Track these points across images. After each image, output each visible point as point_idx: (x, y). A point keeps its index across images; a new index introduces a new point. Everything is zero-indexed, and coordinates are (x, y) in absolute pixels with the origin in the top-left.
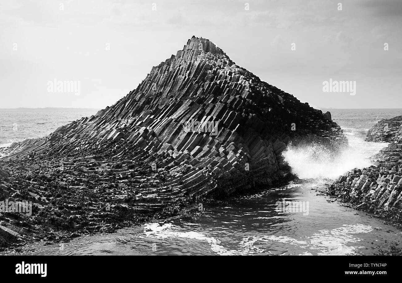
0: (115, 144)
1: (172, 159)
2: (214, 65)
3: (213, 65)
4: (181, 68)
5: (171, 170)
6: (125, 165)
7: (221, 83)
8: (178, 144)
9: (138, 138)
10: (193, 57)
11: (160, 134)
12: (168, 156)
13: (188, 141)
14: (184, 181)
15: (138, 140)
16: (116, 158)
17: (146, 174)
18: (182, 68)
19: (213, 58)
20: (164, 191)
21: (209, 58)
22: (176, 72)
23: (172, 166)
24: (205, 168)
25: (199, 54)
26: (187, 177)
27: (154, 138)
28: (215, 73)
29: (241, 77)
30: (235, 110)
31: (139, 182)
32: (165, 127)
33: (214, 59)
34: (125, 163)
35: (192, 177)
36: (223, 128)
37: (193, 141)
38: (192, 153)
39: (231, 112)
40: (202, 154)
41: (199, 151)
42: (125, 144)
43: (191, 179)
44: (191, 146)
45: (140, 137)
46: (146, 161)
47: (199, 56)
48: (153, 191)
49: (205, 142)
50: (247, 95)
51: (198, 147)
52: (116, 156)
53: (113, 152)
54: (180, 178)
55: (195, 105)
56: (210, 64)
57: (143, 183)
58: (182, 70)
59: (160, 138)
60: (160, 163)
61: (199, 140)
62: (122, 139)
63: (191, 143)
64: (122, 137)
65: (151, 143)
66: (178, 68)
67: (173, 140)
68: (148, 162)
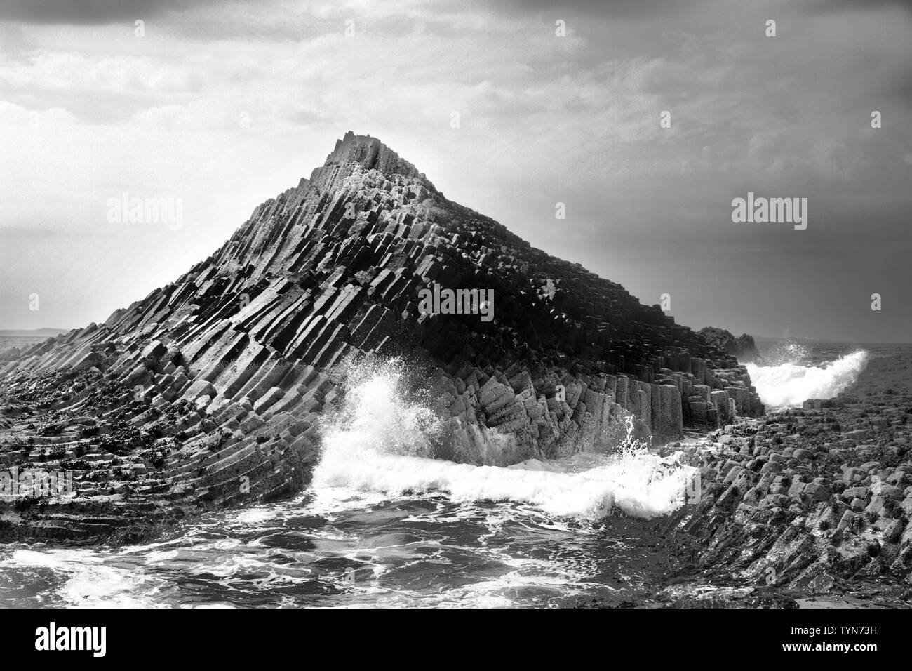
0: (73, 379)
1: (199, 416)
2: (378, 199)
3: (374, 199)
4: (304, 209)
5: (189, 442)
6: (76, 427)
7: (376, 241)
8: (230, 383)
9: (133, 365)
10: (336, 180)
11: (195, 359)
12: (190, 408)
13: (255, 375)
14: (208, 467)
15: (131, 370)
16: (64, 413)
17: (119, 448)
18: (307, 207)
19: (382, 183)
20: (146, 490)
21: (371, 183)
22: (292, 217)
23: (194, 434)
24: (273, 438)
25: (349, 173)
26: (219, 457)
27: (177, 367)
28: (374, 218)
29: (432, 227)
30: (386, 301)
31: (88, 467)
32: (209, 342)
33: (385, 185)
34: (76, 424)
35: (230, 457)
36: (345, 344)
37: (266, 375)
38: (258, 404)
39: (372, 307)
40: (279, 405)
41: (277, 398)
42: (96, 379)
43: (228, 462)
44: (260, 388)
45: (139, 363)
46: (135, 419)
47: (348, 178)
48: (112, 488)
49: (297, 378)
50: (428, 269)
51: (274, 389)
52: (68, 408)
53: (63, 399)
54: (202, 460)
55: (292, 290)
56: (365, 197)
57: (97, 469)
58: (306, 212)
59: (193, 367)
60: (168, 425)
61: (282, 372)
62: (95, 369)
63: (262, 380)
64: (95, 363)
65: (164, 378)
66: (298, 207)
67: (220, 372)
68: (140, 424)
